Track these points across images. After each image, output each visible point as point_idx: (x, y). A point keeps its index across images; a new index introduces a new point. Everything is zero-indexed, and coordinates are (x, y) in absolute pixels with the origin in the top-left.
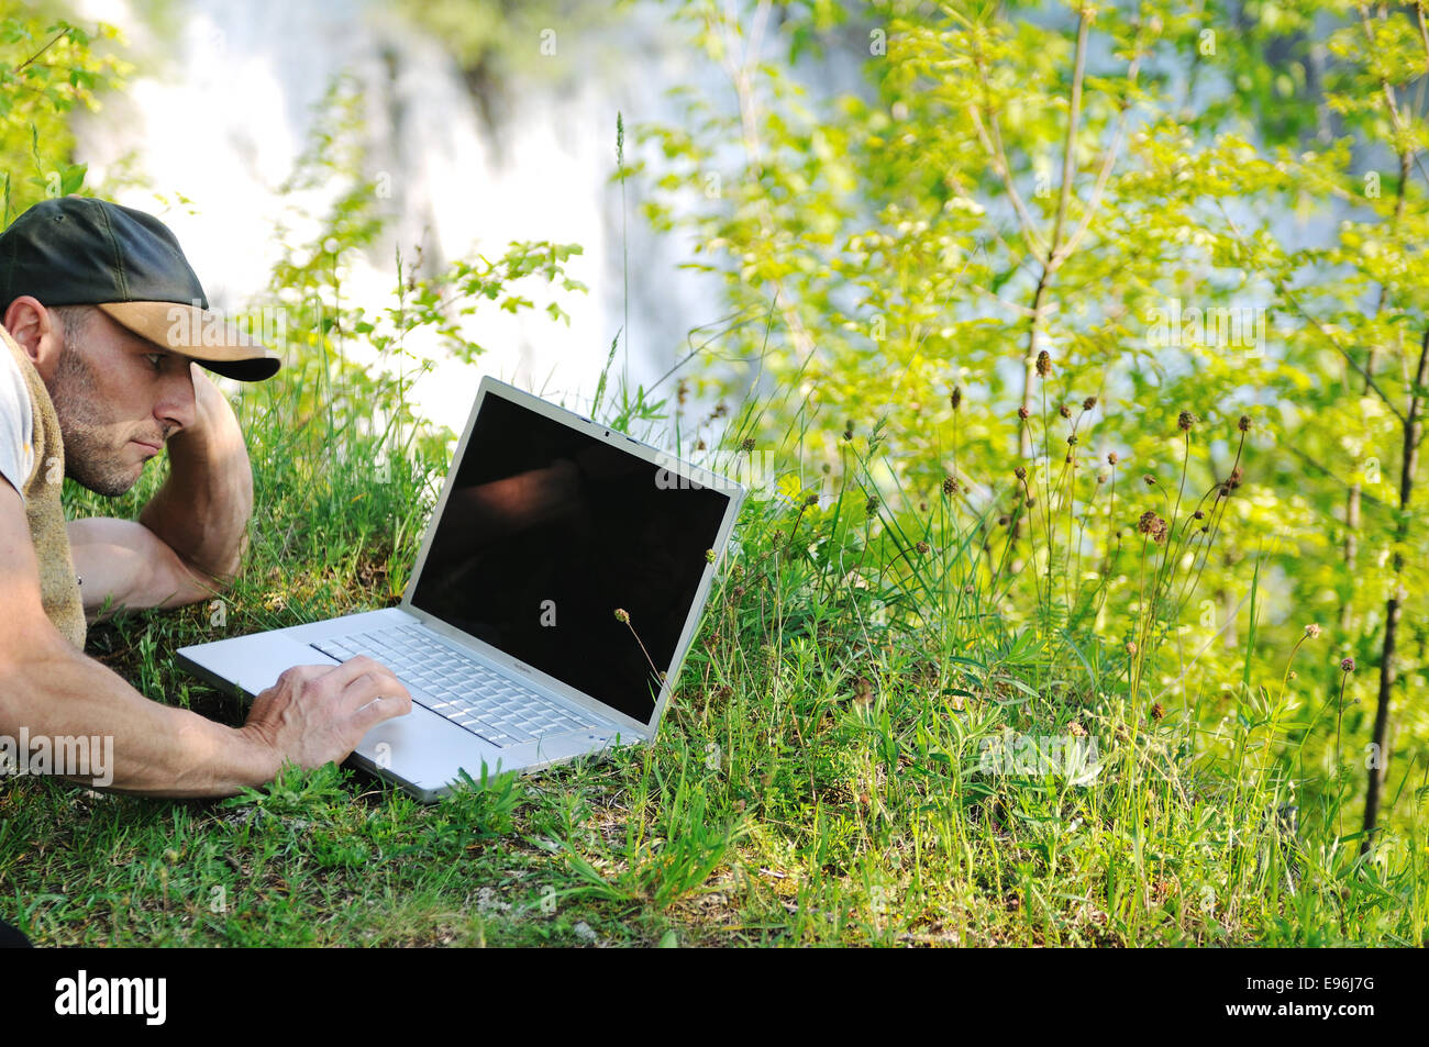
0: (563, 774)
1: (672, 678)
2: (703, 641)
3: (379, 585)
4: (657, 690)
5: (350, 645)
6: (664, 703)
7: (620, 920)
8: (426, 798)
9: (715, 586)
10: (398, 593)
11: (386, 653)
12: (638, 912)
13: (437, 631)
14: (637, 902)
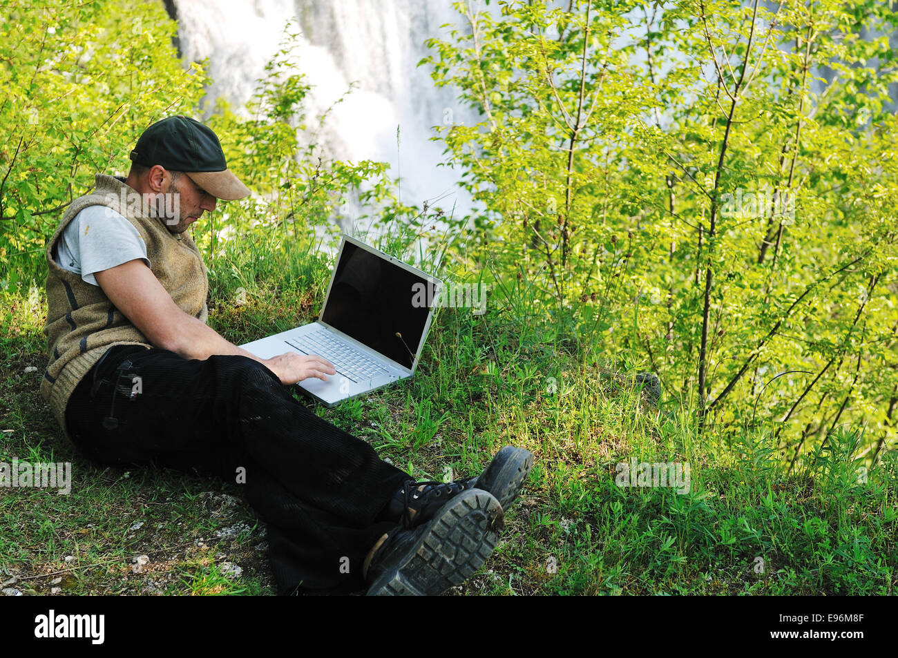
0: (380, 392)
1: (418, 355)
2: (431, 340)
3: (310, 311)
4: (413, 360)
5: (300, 341)
6: (415, 364)
7: (401, 456)
8: (330, 406)
9: (433, 317)
10: (317, 315)
11: (313, 343)
12: (407, 452)
13: (332, 332)
14: (407, 448)
